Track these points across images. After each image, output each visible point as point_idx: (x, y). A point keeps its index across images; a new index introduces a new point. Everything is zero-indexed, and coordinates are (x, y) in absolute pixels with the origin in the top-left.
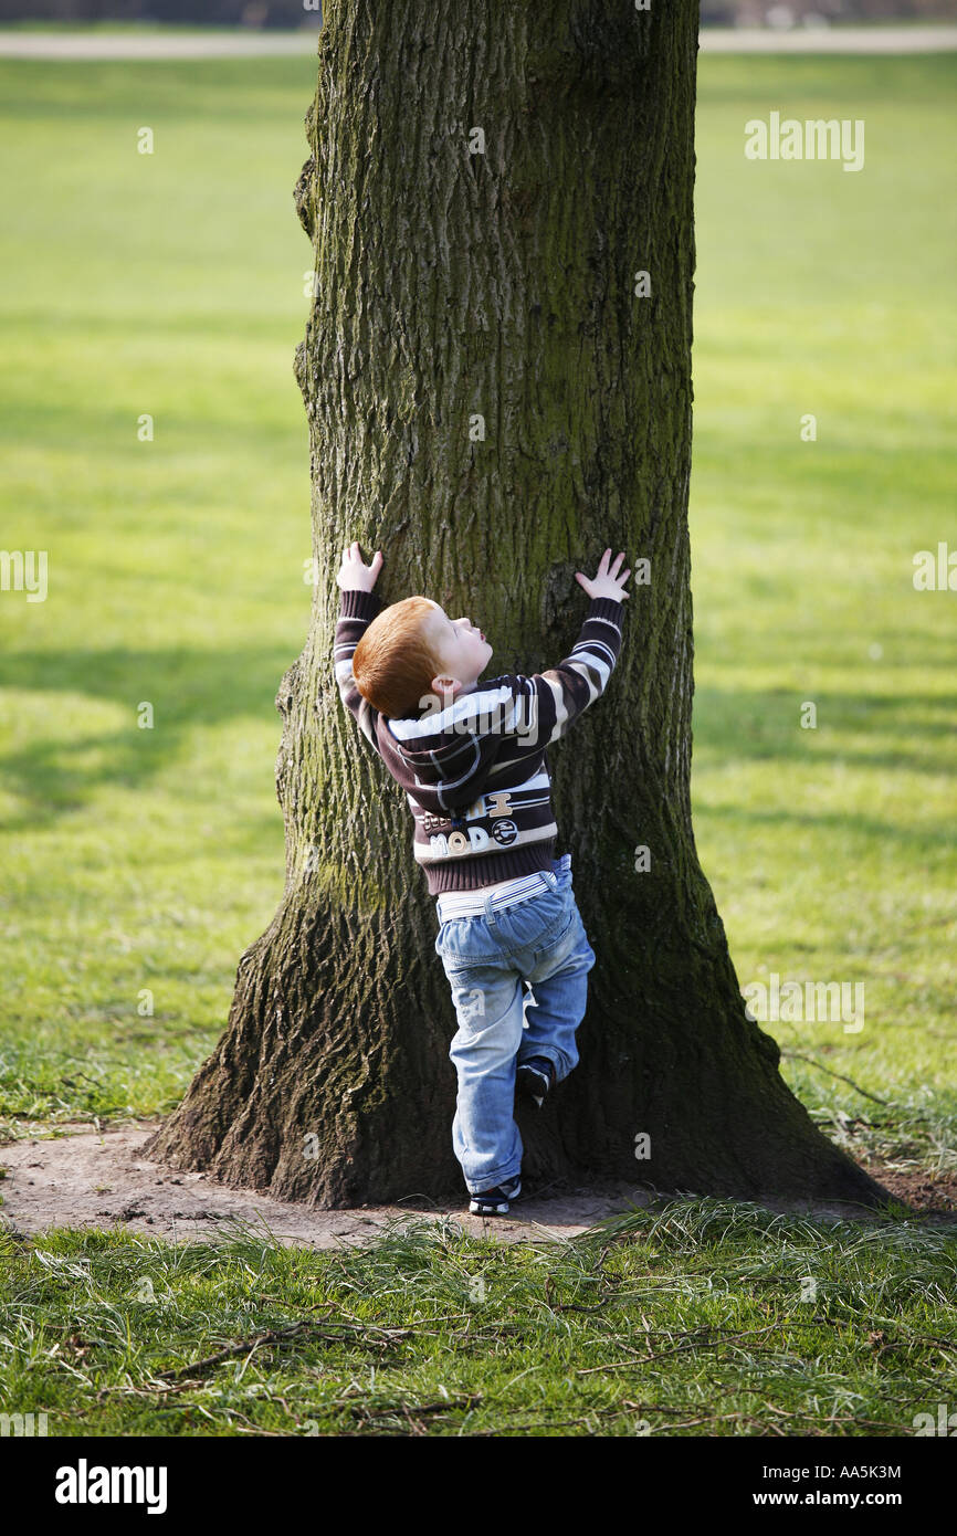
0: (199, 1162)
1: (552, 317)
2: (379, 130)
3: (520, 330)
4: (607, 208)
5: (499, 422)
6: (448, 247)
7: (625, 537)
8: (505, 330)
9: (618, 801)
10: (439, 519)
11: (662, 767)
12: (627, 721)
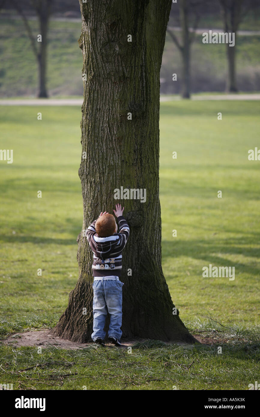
0: (59, 335)
1: (127, 162)
2: (91, 125)
3: (120, 164)
4: (137, 141)
5: (116, 183)
6: (105, 148)
7: (143, 206)
8: (117, 165)
9: (143, 260)
10: (104, 203)
11: (152, 253)
12: (144, 244)
